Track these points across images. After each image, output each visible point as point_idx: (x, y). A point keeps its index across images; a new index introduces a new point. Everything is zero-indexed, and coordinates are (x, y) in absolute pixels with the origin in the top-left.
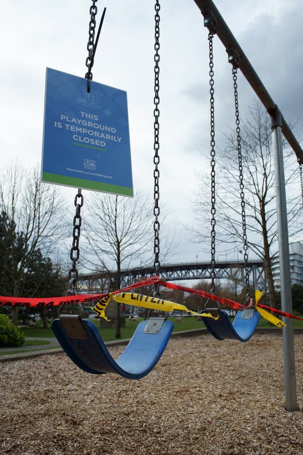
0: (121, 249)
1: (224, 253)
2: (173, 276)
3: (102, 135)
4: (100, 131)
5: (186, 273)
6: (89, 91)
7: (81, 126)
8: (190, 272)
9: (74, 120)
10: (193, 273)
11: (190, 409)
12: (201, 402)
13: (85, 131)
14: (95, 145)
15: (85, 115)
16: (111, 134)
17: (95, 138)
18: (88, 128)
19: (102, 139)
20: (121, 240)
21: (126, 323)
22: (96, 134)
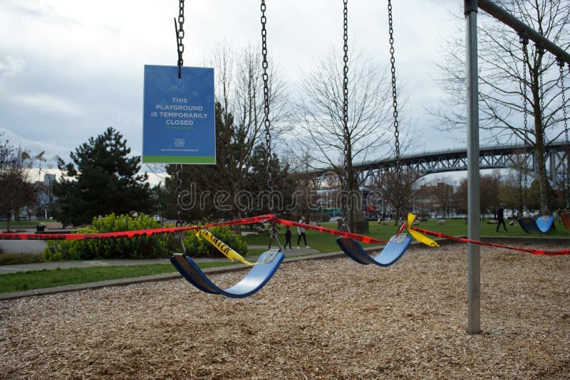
0: (352, 141)
1: (493, 139)
2: (436, 167)
3: (191, 115)
4: (188, 112)
5: (454, 163)
6: (180, 77)
7: (173, 111)
8: (461, 161)
9: (167, 107)
10: (464, 162)
11: (369, 327)
12: (384, 320)
13: (175, 115)
14: (184, 126)
15: (176, 101)
16: (197, 112)
17: (184, 119)
18: (178, 111)
19: (190, 119)
20: (352, 131)
21: (370, 228)
22: (185, 115)
